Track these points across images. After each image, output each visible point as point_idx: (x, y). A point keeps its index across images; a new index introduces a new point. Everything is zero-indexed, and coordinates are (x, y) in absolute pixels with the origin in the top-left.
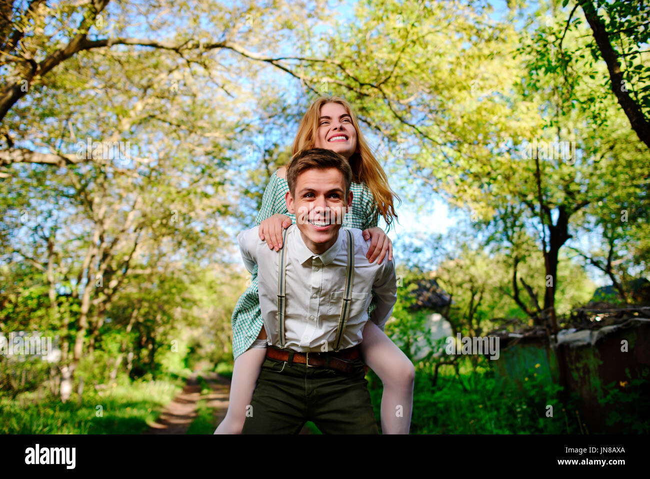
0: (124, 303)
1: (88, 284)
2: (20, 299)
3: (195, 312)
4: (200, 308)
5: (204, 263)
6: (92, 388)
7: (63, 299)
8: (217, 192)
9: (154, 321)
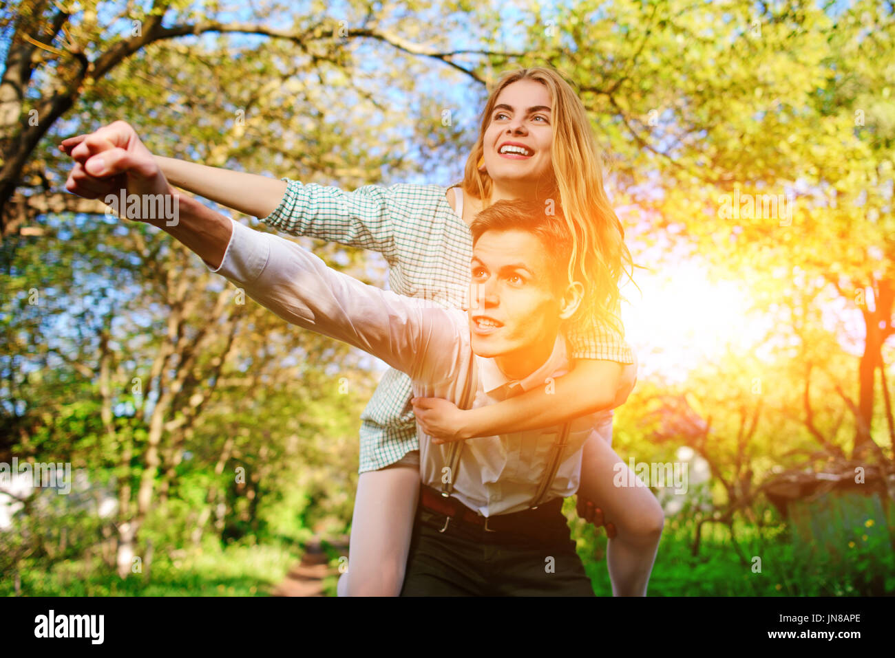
0: (212, 429)
1: (158, 401)
2: (59, 421)
3: (318, 443)
4: (325, 438)
5: (332, 369)
6: (164, 556)
7: (123, 422)
8: (353, 262)
9: (257, 457)
